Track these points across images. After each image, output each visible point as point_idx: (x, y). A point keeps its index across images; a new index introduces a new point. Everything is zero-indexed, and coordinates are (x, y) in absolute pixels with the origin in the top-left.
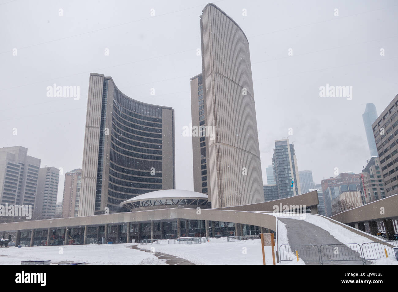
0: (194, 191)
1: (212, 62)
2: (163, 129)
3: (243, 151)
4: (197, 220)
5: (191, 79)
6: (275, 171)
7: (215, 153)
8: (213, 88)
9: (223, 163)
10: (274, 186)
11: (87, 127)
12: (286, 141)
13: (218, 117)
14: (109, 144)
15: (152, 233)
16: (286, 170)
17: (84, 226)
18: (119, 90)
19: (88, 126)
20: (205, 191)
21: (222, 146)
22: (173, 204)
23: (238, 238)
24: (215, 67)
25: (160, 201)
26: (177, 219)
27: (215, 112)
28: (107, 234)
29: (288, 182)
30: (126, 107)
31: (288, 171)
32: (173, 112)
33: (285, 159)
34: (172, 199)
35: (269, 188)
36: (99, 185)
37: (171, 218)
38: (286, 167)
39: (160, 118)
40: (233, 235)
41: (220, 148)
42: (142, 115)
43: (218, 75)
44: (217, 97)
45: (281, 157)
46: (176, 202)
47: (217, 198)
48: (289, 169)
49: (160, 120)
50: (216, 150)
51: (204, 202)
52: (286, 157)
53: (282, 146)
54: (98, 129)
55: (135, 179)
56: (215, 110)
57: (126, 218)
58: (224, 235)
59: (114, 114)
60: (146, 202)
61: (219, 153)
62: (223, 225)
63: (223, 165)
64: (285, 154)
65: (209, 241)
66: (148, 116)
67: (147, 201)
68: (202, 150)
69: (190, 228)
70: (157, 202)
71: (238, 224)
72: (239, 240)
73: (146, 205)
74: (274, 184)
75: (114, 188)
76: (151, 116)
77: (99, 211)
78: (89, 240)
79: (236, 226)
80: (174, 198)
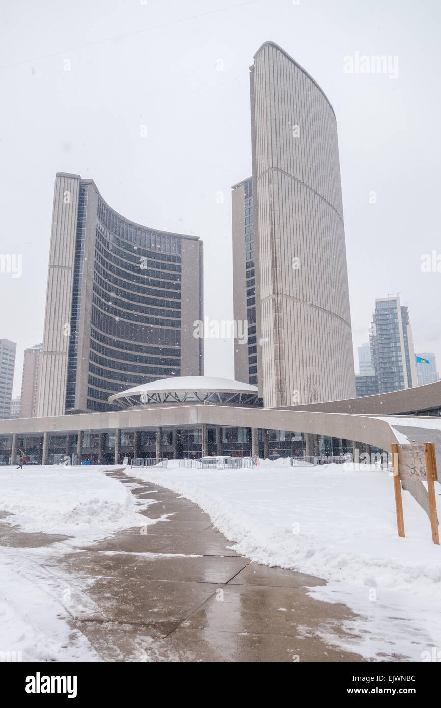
0: (235, 380)
1: (271, 151)
2: (183, 273)
3: (322, 311)
4: (237, 428)
5: (232, 188)
6: (374, 353)
7: (272, 313)
8: (270, 197)
9: (286, 330)
10: (370, 377)
11: (52, 267)
12: (394, 301)
13: (278, 249)
14: (91, 297)
15: (158, 448)
16: (393, 349)
17: (43, 433)
18: (108, 205)
19: (52, 264)
20: (253, 381)
21: (284, 299)
22: (198, 400)
23: (311, 461)
24: (275, 159)
25: (176, 395)
26: (201, 424)
27: (273, 239)
28: (82, 448)
29: (396, 371)
30: (119, 235)
31: (396, 352)
32: (200, 245)
33: (392, 331)
34: (196, 393)
35: (362, 381)
36: (72, 366)
37: (190, 423)
38: (393, 346)
39: (179, 255)
40: (301, 454)
41: (280, 305)
42: (148, 249)
43: (279, 173)
44: (277, 213)
45: (385, 327)
46: (202, 397)
47: (274, 391)
48: (398, 349)
49: (179, 259)
50: (273, 307)
51: (251, 398)
52: (394, 329)
53: (388, 309)
54: (70, 271)
55: (135, 358)
56: (273, 236)
57: (112, 421)
58: (284, 455)
59: (97, 244)
60: (151, 396)
61: (279, 313)
62: (282, 439)
63: (286, 333)
64: (393, 324)
65: (256, 465)
66: (158, 251)
67: (154, 395)
68: (249, 310)
69: (225, 441)
70: (170, 397)
71: (311, 436)
72: (312, 464)
73: (152, 401)
74: (372, 373)
75: (99, 372)
76: (162, 252)
77: (73, 409)
78: (53, 457)
79: (306, 439)
80: (199, 389)
